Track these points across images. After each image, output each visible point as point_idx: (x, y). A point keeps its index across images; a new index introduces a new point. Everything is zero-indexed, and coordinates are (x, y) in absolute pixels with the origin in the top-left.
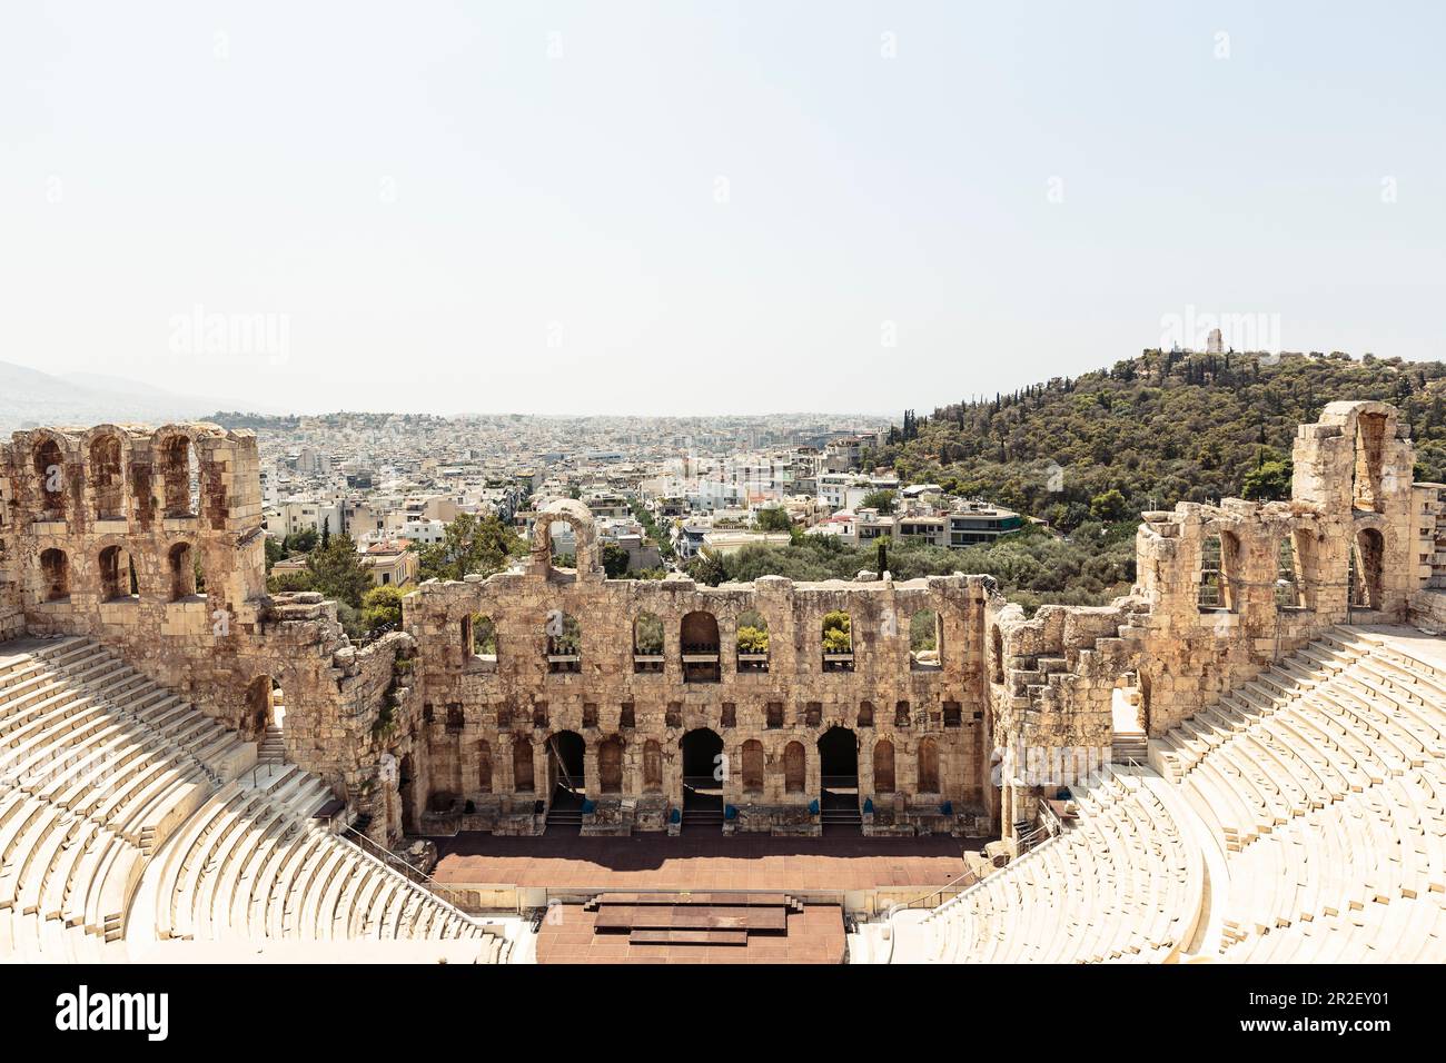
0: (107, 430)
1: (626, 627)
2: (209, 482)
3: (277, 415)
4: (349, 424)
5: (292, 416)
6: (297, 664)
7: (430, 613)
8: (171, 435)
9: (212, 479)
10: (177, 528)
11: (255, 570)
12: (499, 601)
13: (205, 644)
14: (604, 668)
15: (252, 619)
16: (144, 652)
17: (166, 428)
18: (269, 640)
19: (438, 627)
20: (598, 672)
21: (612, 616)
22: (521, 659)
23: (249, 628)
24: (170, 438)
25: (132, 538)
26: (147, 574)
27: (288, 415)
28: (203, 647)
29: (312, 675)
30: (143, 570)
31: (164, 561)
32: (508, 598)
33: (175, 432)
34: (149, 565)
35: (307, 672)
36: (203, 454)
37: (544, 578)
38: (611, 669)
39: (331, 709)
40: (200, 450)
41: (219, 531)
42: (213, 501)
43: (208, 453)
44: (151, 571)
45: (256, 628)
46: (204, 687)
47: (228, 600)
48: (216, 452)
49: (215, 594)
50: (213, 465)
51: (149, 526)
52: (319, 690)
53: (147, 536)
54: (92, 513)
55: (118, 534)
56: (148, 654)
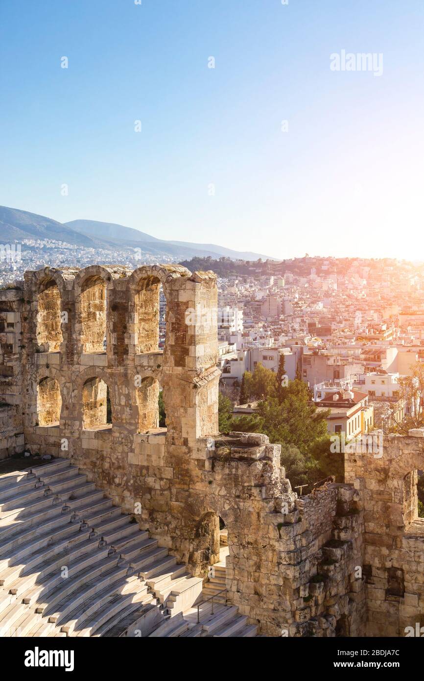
0: (95, 270)
2: (174, 320)
3: (246, 259)
5: (260, 260)
6: (242, 504)
7: (372, 466)
8: (145, 276)
9: (177, 318)
11: (209, 407)
13: (163, 476)
15: (203, 455)
16: (114, 478)
17: (141, 269)
18: (218, 477)
19: (380, 481)
23: (201, 464)
24: (145, 279)
25: (109, 371)
26: (120, 405)
27: (256, 259)
28: (161, 479)
29: (254, 517)
30: (117, 401)
33: (149, 273)
34: (122, 397)
35: (250, 513)
36: (171, 294)
39: (270, 554)
40: (168, 291)
41: (180, 368)
42: (177, 339)
43: (174, 293)
44: (123, 403)
45: (207, 465)
46: (159, 516)
47: (184, 435)
48: (181, 292)
49: (174, 428)
50: (178, 304)
51: (123, 360)
52: (260, 533)
53: (121, 369)
54: (80, 347)
55: (99, 367)
56: (117, 481)
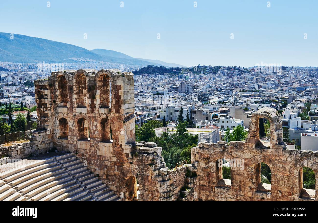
0: (81, 71)
1: (295, 174)
2: (115, 93)
4: (202, 71)
6: (144, 172)
7: (203, 157)
8: (102, 74)
9: (116, 92)
10: (103, 112)
11: (131, 131)
12: (233, 154)
13: (112, 160)
14: (283, 193)
15: (128, 151)
16: (91, 161)
17: (100, 71)
18: (134, 161)
19: (206, 163)
20: (280, 194)
21: (288, 167)
22: (243, 183)
23: (127, 155)
24: (102, 75)
25: (88, 115)
26: (93, 130)
28: (111, 162)
29: (150, 178)
30: (92, 128)
31: (99, 125)
32: (237, 153)
33: (104, 73)
34: (94, 126)
35: (148, 176)
36: (113, 82)
37: (254, 145)
38: (287, 194)
39: (157, 194)
40: (112, 81)
41: (118, 114)
42: (116, 102)
43: (114, 82)
44: (94, 129)
45: (130, 155)
46: (111, 178)
47: (120, 143)
48: (118, 81)
49: (116, 140)
50: (116, 86)
51: (94, 111)
53: (93, 115)
54: (76, 105)
55: (84, 113)
56: (92, 162)
